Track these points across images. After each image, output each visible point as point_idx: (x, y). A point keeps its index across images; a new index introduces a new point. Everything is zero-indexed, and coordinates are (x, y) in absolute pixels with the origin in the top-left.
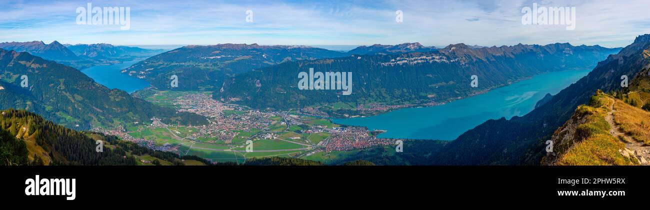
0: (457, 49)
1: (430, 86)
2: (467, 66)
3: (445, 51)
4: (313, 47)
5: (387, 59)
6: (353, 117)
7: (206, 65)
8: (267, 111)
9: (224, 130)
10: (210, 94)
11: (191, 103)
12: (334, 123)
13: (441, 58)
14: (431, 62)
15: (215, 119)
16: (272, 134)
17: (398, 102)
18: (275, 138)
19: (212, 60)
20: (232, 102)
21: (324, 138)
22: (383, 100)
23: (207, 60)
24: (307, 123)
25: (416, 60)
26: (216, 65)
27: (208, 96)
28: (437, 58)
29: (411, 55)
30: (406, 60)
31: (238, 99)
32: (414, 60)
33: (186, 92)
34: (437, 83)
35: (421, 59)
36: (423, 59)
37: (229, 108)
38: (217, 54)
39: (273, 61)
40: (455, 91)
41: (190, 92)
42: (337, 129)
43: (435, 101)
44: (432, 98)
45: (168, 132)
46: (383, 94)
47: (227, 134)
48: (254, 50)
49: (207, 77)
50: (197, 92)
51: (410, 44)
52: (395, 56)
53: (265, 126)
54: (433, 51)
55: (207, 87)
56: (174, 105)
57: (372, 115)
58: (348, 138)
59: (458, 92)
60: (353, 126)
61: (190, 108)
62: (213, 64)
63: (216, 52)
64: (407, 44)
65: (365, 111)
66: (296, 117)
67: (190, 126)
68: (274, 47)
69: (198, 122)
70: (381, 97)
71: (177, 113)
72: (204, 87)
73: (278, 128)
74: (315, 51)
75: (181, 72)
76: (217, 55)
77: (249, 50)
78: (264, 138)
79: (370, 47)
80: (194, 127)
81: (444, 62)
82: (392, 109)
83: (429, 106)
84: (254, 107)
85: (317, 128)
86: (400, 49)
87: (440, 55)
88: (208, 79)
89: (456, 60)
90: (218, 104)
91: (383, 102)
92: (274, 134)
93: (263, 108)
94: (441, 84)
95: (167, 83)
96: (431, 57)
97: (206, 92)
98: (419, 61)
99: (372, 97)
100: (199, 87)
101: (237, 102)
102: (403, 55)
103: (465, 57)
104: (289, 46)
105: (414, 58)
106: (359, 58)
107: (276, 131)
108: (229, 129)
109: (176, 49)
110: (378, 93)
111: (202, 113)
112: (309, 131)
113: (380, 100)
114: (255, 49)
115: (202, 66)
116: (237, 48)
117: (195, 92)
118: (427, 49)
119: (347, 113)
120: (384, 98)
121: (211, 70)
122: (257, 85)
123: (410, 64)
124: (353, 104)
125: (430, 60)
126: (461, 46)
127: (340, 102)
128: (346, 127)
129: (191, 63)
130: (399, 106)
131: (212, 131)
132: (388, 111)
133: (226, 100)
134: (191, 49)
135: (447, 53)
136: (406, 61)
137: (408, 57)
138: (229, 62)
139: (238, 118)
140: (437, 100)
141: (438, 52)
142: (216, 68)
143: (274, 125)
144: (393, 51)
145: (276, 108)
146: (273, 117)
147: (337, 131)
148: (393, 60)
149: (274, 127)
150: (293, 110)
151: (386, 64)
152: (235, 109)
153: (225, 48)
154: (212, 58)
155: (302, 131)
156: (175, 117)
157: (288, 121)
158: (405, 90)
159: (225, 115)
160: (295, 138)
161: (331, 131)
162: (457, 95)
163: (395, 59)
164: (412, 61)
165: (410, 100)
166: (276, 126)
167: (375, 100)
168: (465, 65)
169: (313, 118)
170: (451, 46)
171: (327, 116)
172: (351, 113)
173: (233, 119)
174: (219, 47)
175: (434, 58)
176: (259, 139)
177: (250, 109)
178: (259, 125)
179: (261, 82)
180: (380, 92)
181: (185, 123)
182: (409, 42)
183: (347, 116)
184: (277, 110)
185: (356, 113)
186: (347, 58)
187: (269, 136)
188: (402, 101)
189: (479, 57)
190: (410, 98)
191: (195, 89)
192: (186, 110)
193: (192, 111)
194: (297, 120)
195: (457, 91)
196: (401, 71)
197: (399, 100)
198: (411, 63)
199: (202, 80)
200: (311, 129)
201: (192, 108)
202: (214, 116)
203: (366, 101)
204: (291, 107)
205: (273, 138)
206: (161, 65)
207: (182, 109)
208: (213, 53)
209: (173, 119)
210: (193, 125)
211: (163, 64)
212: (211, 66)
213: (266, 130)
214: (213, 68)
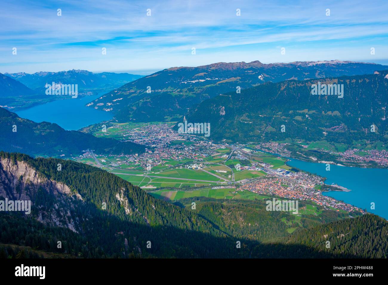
7: (181, 91)
8: (221, 143)
10: (173, 124)
11: (143, 134)
15: (155, 149)
16: (201, 165)
18: (199, 168)
19: (193, 84)
23: (187, 85)
24: (254, 159)
26: (191, 90)
27: (170, 126)
33: (148, 123)
38: (202, 76)
41: (153, 123)
49: (177, 105)
50: (160, 123)
53: (201, 157)
55: (175, 117)
61: (138, 139)
63: (202, 74)
66: (248, 151)
67: (122, 155)
71: (118, 143)
72: (170, 117)
73: (214, 160)
75: (148, 100)
76: (201, 78)
78: (187, 167)
88: (178, 107)
92: (203, 165)
95: (130, 114)
100: (166, 118)
107: (208, 163)
109: (156, 73)
111: (146, 143)
112: (246, 167)
115: (175, 92)
117: (158, 123)
121: (184, 97)
122: (222, 114)
129: (168, 90)
131: (141, 159)
138: (209, 86)
139: (181, 149)
142: (190, 94)
143: (213, 157)
145: (234, 140)
146: (222, 150)
150: (253, 144)
152: (189, 140)
154: (194, 82)
156: (112, 147)
157: (234, 155)
160: (220, 171)
176: (180, 168)
177: (203, 140)
178: (196, 156)
179: (225, 109)
184: (234, 142)
187: (194, 166)
192: (131, 141)
193: (138, 141)
194: (246, 154)
201: (141, 139)
202: (155, 146)
205: (197, 168)
206: (133, 93)
207: (129, 140)
208: (197, 75)
209: (106, 150)
210: (125, 154)
211: (135, 92)
212: (186, 92)
213: (198, 161)
214: (187, 94)
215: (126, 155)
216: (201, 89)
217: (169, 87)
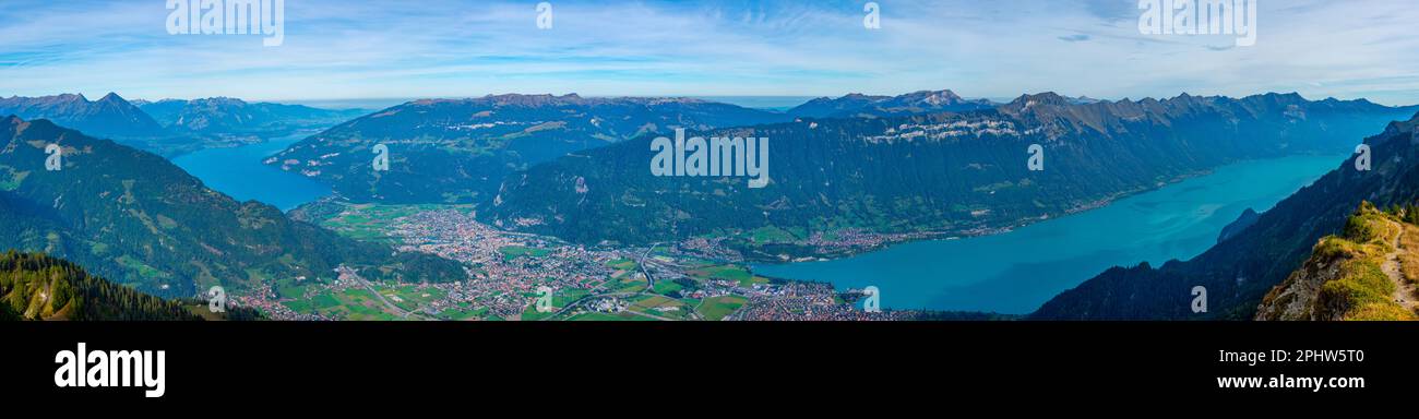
0: (1040, 106)
1: (975, 189)
2: (1062, 143)
3: (1012, 110)
4: (707, 100)
5: (877, 127)
6: (799, 259)
7: (462, 145)
8: (602, 248)
9: (503, 291)
10: (471, 210)
11: (426, 231)
12: (757, 275)
13: (1002, 127)
14: (979, 134)
15: (483, 268)
16: (615, 300)
17: (903, 226)
18: (620, 309)
19: (473, 131)
20: (521, 229)
21: (733, 309)
22: (869, 222)
23: (463, 133)
24: (695, 275)
25: (945, 129)
26: (483, 143)
27: (466, 214)
28: (993, 126)
29: (934, 119)
30: (922, 129)
31: (534, 222)
32: (941, 130)
33: (417, 207)
34: (992, 182)
35: (956, 129)
36: (961, 128)
37: (515, 240)
38: (486, 117)
39: (614, 133)
40: (1035, 202)
41: (425, 206)
42: (762, 288)
43: (989, 224)
44: (980, 217)
45: (374, 297)
46: (869, 208)
47: (511, 301)
48: (572, 110)
49: (462, 171)
50: (440, 206)
51: (930, 94)
52: (896, 121)
53: (598, 283)
54: (984, 110)
55: (464, 195)
56: (386, 238)
57: (842, 255)
58: (789, 309)
59: (1040, 205)
60: (800, 282)
61: (425, 243)
62: (476, 142)
63: (486, 113)
64: (924, 94)
65: (827, 247)
66: (668, 260)
67: (425, 284)
68: (616, 100)
69: (442, 274)
70: (863, 215)
71: (394, 254)
72: (454, 194)
73: (626, 285)
74: (710, 109)
75: (404, 160)
76: (486, 120)
77: (561, 108)
78: (594, 309)
79: (840, 100)
80: (435, 285)
81: (1010, 134)
82: (889, 243)
83: (973, 236)
84: (572, 239)
85: (716, 286)
86: (906, 104)
87: (1000, 118)
88: (466, 175)
89: (1038, 130)
90: (489, 234)
91: (868, 225)
92: (619, 299)
93: (591, 239)
94: (1001, 185)
95: (371, 187)
96: (978, 124)
97: (461, 206)
98: (952, 133)
99: (843, 214)
100: (445, 195)
101: (532, 229)
102: (914, 118)
103: (1057, 123)
104: (651, 99)
105: (940, 126)
106: (813, 125)
107: (624, 294)
108: (516, 289)
109: (391, 109)
110: (857, 207)
111: (452, 255)
112: (700, 292)
113: (862, 222)
114: (572, 106)
115: (451, 146)
116: (531, 105)
117: (435, 206)
118: (971, 104)
119: (786, 252)
120: (871, 216)
121: (472, 156)
122: (578, 189)
123: (930, 138)
124: (800, 231)
125: (976, 130)
126: (1049, 99)
127: (771, 227)
128: (783, 282)
129: (427, 140)
130: (905, 235)
131: (477, 294)
132: (881, 246)
133: (507, 224)
134: (426, 108)
135: (1015, 115)
136: (921, 133)
137: (926, 122)
138: (513, 135)
139: (536, 265)
140: (994, 222)
141: (997, 112)
142: (483, 150)
143: (619, 280)
144: (892, 110)
145: (622, 240)
146: (617, 262)
147: (763, 292)
148: (892, 130)
149: (619, 284)
150: (661, 245)
151: (875, 140)
152: (529, 244)
153: (502, 104)
154: (474, 127)
155: (682, 292)
156: (391, 263)
157: (651, 272)
158: (919, 199)
159: (504, 259)
160: (667, 309)
161: (748, 293)
162: (1038, 212)
163: (897, 128)
164: (935, 132)
165: (929, 220)
166: (624, 282)
167: (851, 223)
168: (1057, 142)
169: (708, 264)
170: (1025, 98)
171: (740, 259)
172: (794, 251)
173: (524, 268)
174: (489, 102)
175: (985, 127)
176: (583, 312)
177: (562, 245)
178: (584, 281)
179: (587, 182)
180: (861, 203)
181: (412, 277)
182: (928, 89)
183: (786, 257)
184: (625, 244)
185: (807, 251)
186: (784, 125)
187: (608, 305)
188: (912, 224)
189: (1088, 124)
190: (931, 217)
191: (437, 199)
192: (414, 248)
193: (429, 249)
194: (670, 267)
195: (1040, 201)
196: (909, 156)
197: (905, 221)
198: (934, 137)
199: (450, 179)
200: (703, 288)
201: (429, 243)
202: (479, 261)
203: (830, 225)
204: (658, 240)
205: (616, 309)
206: (356, 144)
207: (407, 244)
208: (477, 115)
209: (385, 270)
210: (431, 280)
211: (361, 143)
212: (473, 146)
213: (599, 291)
214: (476, 150)
215: (432, 282)
216: (502, 140)
217: (426, 136)
